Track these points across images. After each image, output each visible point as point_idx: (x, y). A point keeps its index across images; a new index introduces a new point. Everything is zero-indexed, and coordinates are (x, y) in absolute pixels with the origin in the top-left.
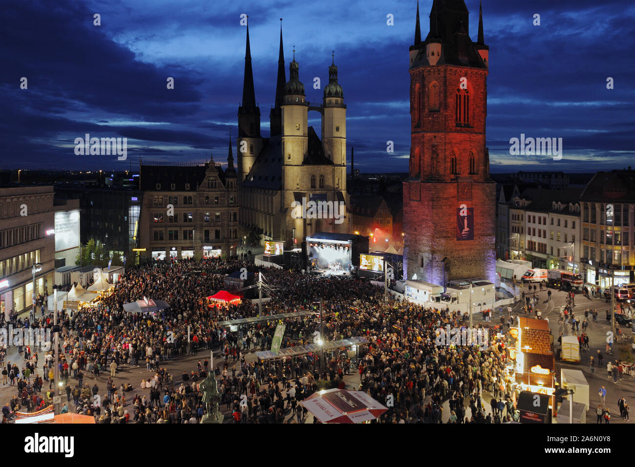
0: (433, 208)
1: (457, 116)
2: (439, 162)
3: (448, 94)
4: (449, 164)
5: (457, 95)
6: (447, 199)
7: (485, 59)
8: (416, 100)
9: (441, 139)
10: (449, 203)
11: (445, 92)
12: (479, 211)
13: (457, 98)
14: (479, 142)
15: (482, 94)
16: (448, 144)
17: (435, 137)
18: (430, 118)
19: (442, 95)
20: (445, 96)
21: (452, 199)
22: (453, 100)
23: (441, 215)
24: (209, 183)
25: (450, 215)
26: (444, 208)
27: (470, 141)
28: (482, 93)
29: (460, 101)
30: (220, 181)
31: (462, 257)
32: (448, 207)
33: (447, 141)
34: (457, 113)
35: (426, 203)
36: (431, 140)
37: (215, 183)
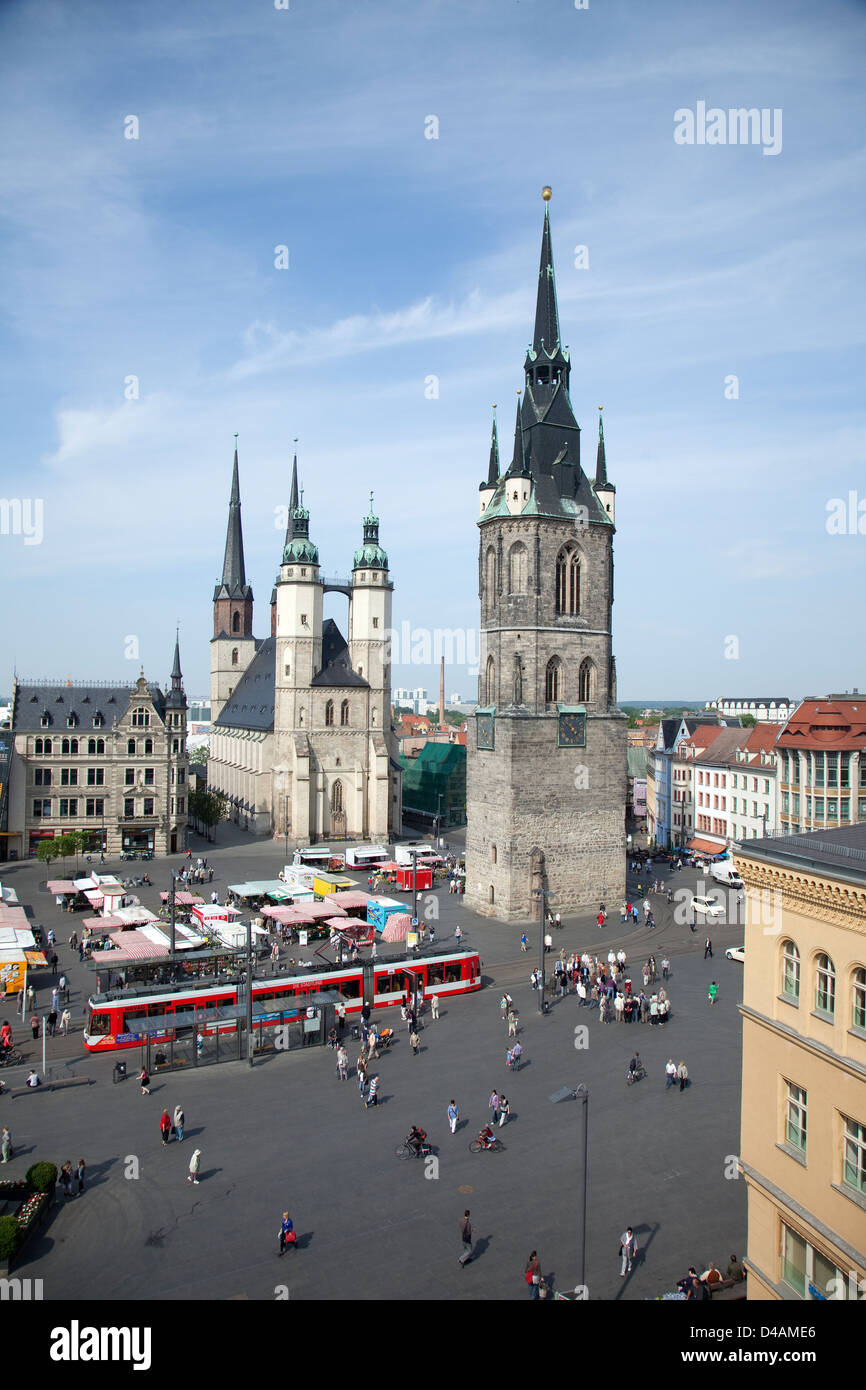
0: (513, 761)
1: (558, 602)
2: (526, 680)
3: (542, 564)
4: (544, 684)
5: (558, 566)
6: (540, 744)
7: (608, 506)
8: (490, 573)
9: (529, 641)
10: (543, 751)
11: (538, 561)
12: (597, 765)
13: (558, 570)
14: (598, 647)
15: (603, 565)
16: (542, 648)
17: (519, 636)
18: (511, 605)
19: (532, 566)
20: (538, 568)
21: (550, 745)
22: (549, 575)
23: (527, 772)
24: (135, 716)
25: (542, 773)
26: (533, 760)
27: (581, 644)
28: (603, 562)
29: (564, 576)
30: (155, 713)
31: (565, 845)
32: (540, 758)
33: (540, 644)
34: (558, 596)
35: (502, 751)
36: (512, 641)
37: (147, 716)
